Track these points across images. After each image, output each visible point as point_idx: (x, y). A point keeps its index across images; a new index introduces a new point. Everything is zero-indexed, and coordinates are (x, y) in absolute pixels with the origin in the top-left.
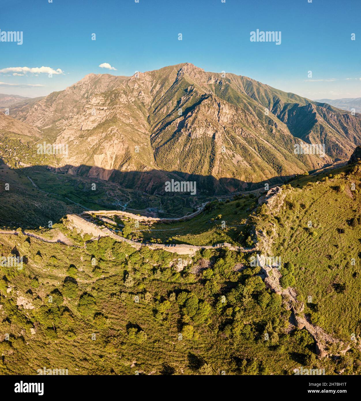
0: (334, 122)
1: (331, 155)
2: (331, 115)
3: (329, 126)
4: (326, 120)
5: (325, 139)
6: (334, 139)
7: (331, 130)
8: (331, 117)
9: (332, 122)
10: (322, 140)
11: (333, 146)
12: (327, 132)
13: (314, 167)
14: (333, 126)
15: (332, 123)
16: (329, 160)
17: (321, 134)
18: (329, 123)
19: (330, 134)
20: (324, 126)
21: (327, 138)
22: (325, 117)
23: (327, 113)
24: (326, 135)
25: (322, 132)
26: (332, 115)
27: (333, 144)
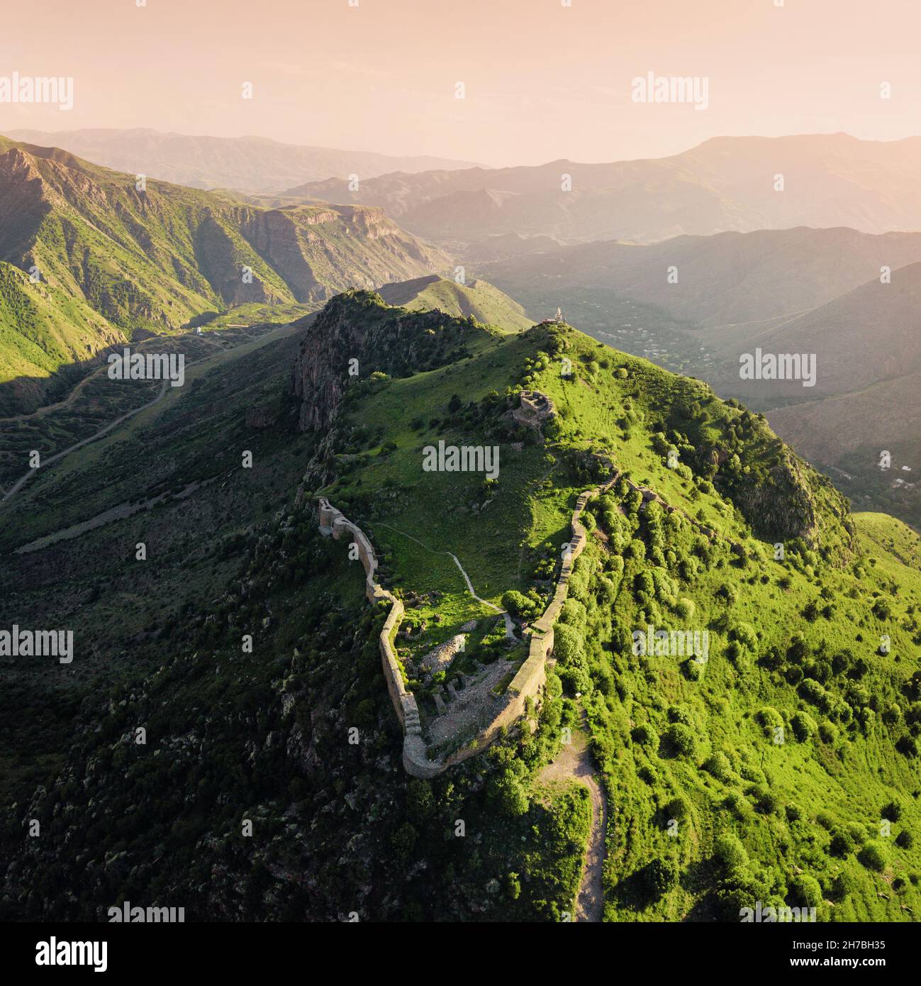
0: (101, 210)
1: (114, 319)
2: (86, 186)
3: (89, 223)
4: (75, 204)
5: (84, 264)
6: (114, 266)
7: (98, 237)
8: (89, 194)
9: (95, 209)
10: (76, 268)
11: (115, 287)
12: (88, 243)
13: (74, 356)
14: (99, 224)
15: (95, 213)
16: (116, 336)
17: (69, 249)
18: (87, 214)
19: (99, 251)
20: (74, 223)
21: (91, 262)
22: (68, 193)
23: (76, 181)
24: (87, 253)
25: (73, 242)
26: (91, 187)
27: (114, 282)
